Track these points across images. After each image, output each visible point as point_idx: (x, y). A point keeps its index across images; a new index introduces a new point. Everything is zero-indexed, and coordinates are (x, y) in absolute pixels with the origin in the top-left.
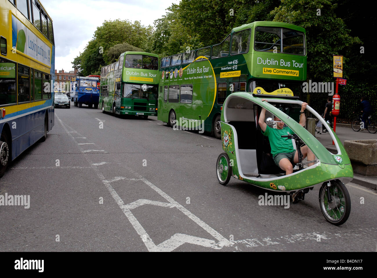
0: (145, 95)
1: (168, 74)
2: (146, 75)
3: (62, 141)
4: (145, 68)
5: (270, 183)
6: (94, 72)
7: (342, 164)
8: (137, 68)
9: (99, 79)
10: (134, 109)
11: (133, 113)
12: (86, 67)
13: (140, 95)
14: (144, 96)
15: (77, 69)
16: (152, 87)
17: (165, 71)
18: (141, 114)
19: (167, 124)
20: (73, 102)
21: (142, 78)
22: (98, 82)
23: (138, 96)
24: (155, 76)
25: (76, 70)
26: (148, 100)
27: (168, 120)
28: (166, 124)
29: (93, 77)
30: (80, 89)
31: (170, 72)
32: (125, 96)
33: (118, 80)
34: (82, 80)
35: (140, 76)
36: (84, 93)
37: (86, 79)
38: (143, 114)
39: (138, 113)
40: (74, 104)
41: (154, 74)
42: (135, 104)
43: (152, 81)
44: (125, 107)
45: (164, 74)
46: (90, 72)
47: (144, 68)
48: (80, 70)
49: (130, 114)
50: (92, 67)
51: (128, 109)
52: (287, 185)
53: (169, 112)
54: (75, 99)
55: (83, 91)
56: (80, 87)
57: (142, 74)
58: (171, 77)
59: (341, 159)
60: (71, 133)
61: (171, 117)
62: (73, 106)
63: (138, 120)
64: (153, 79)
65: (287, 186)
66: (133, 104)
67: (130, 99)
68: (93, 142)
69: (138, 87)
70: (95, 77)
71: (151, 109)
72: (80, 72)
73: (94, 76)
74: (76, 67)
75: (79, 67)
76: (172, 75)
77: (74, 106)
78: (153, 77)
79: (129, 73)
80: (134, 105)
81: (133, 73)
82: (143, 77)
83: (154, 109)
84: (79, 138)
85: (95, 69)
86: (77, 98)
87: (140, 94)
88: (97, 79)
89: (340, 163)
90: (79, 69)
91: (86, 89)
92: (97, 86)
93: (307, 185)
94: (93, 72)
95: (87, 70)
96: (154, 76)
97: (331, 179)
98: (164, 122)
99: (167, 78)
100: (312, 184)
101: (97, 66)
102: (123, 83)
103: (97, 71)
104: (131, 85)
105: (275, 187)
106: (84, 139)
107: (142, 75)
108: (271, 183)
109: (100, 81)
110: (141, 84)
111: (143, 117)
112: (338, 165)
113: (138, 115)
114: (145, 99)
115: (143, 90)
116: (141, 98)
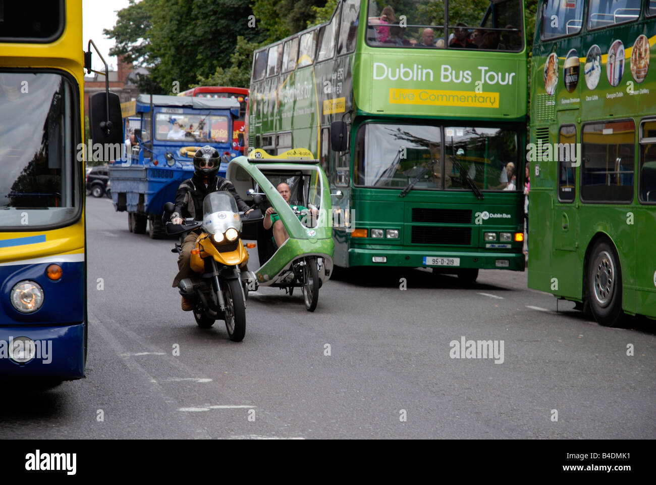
0: (464, 173)
1: (577, 69)
2: (466, 76)
3: (106, 398)
4: (461, 43)
6: (212, 70)
7: (314, 238)
8: (419, 46)
9: (243, 104)
10: (413, 242)
11: (407, 257)
12: (173, 51)
13: (440, 175)
15: (129, 60)
16: (492, 132)
17: (562, 53)
18: (445, 262)
19: (574, 305)
20: (125, 214)
21: (448, 93)
22: (236, 117)
23: (430, 176)
24: (509, 78)
25: (125, 64)
26: (478, 195)
27: (581, 289)
28: (570, 306)
29: (209, 96)
30: (155, 151)
31: (583, 60)
32: (370, 179)
33: (335, 106)
34: (164, 110)
35: (437, 85)
36: (172, 171)
37: (184, 107)
38: (457, 262)
39: (433, 259)
40: (130, 224)
41: (504, 70)
42: (418, 214)
43: (496, 105)
44: (370, 232)
45: (556, 67)
46: (192, 74)
47: (455, 45)
48: (145, 65)
49: (394, 264)
50: (201, 49)
51: (384, 242)
53: (583, 251)
54: (132, 202)
55: (171, 163)
56: (155, 142)
57: (447, 74)
58: (592, 81)
59: (316, 233)
60: (138, 359)
61: (595, 272)
62: (124, 231)
63: (431, 291)
64: (496, 95)
66: (410, 215)
67: (394, 194)
68: (247, 399)
69: (429, 134)
70: (220, 93)
71: (491, 236)
72: (146, 72)
73: (213, 93)
74: (124, 50)
75: (139, 51)
76: (597, 73)
77: (131, 231)
78: (497, 88)
79: (388, 72)
80: (414, 220)
81: (402, 71)
82: (451, 86)
83: (506, 236)
84: (178, 380)
85: (213, 56)
86: (142, 196)
87: (438, 168)
88: (233, 102)
89: (312, 237)
90: (141, 59)
91: (184, 150)
92: (230, 134)
94: (207, 70)
95: (176, 61)
96: (503, 80)
97: (298, 255)
98: (563, 298)
99: (573, 86)
101: (224, 44)
102: (361, 120)
103: (224, 67)
104: (394, 127)
106: (204, 384)
107: (446, 77)
109: (243, 115)
110: (442, 123)
111: (454, 278)
112: (308, 239)
113: (431, 268)
114: (463, 190)
115: (450, 149)
116: (445, 186)
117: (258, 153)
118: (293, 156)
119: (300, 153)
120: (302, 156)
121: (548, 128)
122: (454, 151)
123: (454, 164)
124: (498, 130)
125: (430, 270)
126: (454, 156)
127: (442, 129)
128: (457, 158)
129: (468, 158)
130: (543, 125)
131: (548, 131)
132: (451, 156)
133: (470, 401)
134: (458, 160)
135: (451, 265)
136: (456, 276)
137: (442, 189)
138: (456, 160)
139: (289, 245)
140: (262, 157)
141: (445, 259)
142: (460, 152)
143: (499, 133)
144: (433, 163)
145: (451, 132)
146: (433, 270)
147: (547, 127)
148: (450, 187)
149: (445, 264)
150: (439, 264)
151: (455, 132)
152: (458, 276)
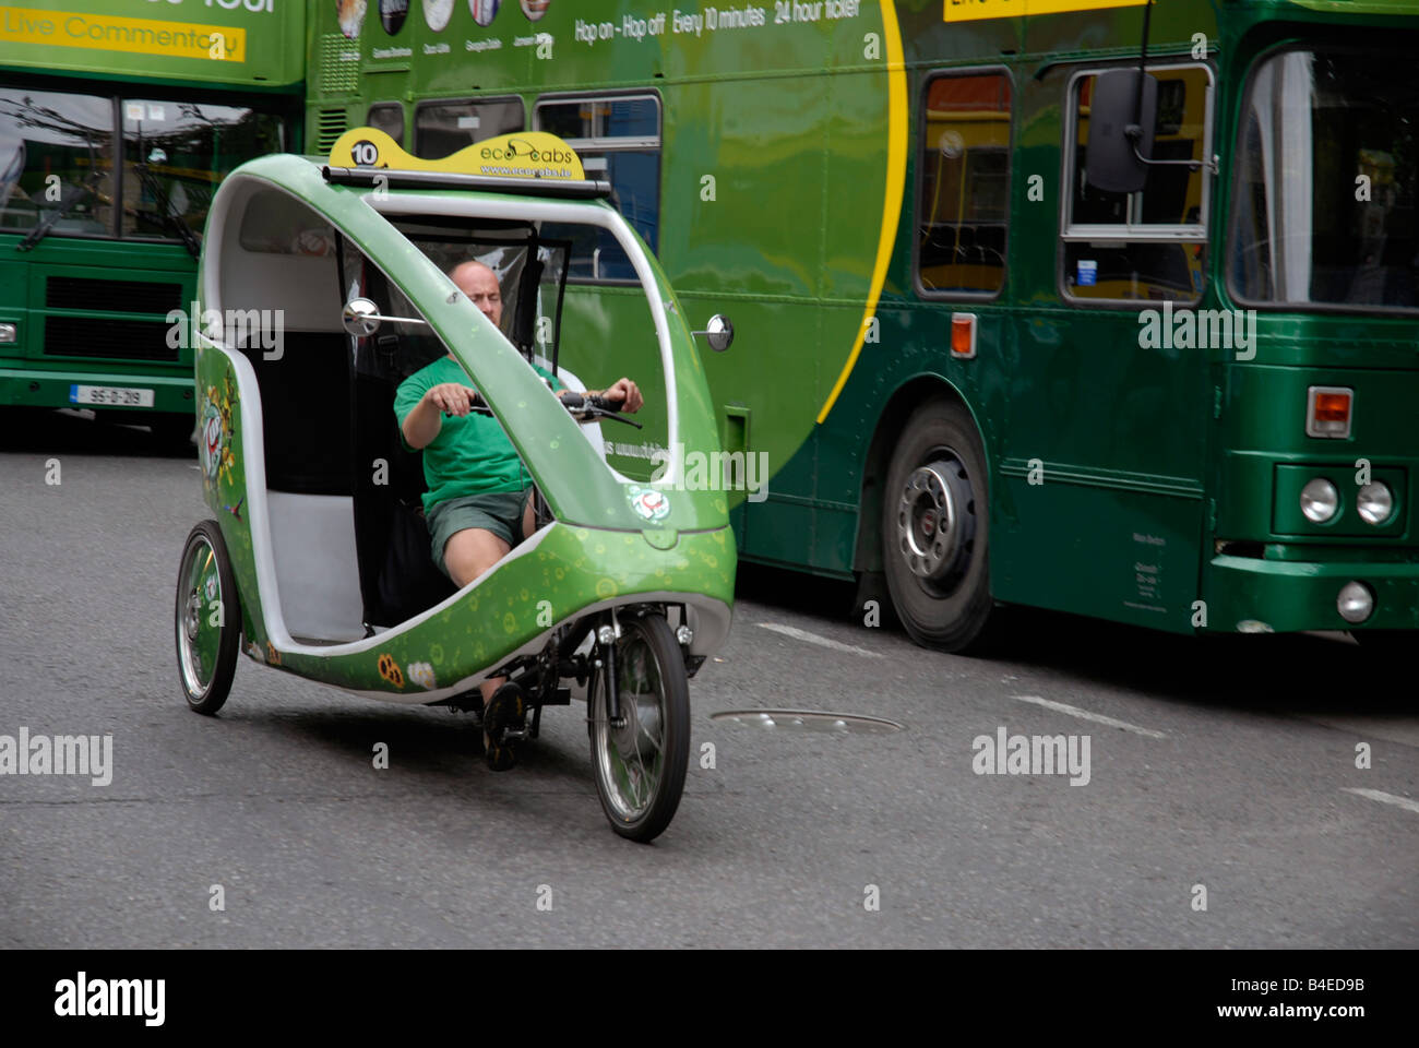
5: (378, 655)
7: (662, 528)
10: (47, 351)
11: (37, 385)
14: (153, 206)
16: (233, 115)
18: (121, 398)
23: (88, 206)
26: (196, 252)
38: (146, 399)
39: (92, 392)
42: (61, 290)
43: (238, 57)
52: (439, 655)
58: (440, 14)
59: (666, 504)
64: (239, 34)
65: (438, 661)
66: (41, 291)
69: (93, 111)
78: (240, 17)
80: (51, 303)
87: (107, 186)
89: (654, 522)
93: (507, 644)
97: (597, 600)
100: (524, 634)
105: (398, 676)
108: (382, 658)
110: (119, 89)
111: (144, 432)
112: (638, 531)
113: (91, 409)
114: (164, 239)
115: (137, 148)
116: (124, 227)
117: (363, 143)
118: (504, 162)
119: (533, 154)
120: (540, 165)
121: (343, 111)
122: (143, 153)
123: (144, 182)
124: (245, 111)
125: (89, 414)
126: (145, 164)
127: (117, 106)
128: (151, 169)
129: (175, 170)
130: (334, 102)
131: (343, 117)
132: (137, 165)
133: (142, 700)
134: (152, 174)
135: (134, 404)
136: (147, 429)
137: (116, 238)
138: (148, 173)
139: (553, 555)
140: (380, 163)
141: (121, 392)
142: (158, 155)
143: (246, 117)
144: (96, 177)
145: (136, 110)
146: (96, 416)
147: (342, 107)
148: (133, 233)
149: (120, 402)
150: (108, 402)
151: (147, 112)
152: (152, 428)
